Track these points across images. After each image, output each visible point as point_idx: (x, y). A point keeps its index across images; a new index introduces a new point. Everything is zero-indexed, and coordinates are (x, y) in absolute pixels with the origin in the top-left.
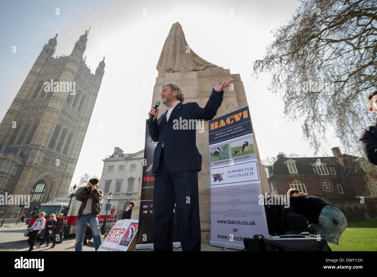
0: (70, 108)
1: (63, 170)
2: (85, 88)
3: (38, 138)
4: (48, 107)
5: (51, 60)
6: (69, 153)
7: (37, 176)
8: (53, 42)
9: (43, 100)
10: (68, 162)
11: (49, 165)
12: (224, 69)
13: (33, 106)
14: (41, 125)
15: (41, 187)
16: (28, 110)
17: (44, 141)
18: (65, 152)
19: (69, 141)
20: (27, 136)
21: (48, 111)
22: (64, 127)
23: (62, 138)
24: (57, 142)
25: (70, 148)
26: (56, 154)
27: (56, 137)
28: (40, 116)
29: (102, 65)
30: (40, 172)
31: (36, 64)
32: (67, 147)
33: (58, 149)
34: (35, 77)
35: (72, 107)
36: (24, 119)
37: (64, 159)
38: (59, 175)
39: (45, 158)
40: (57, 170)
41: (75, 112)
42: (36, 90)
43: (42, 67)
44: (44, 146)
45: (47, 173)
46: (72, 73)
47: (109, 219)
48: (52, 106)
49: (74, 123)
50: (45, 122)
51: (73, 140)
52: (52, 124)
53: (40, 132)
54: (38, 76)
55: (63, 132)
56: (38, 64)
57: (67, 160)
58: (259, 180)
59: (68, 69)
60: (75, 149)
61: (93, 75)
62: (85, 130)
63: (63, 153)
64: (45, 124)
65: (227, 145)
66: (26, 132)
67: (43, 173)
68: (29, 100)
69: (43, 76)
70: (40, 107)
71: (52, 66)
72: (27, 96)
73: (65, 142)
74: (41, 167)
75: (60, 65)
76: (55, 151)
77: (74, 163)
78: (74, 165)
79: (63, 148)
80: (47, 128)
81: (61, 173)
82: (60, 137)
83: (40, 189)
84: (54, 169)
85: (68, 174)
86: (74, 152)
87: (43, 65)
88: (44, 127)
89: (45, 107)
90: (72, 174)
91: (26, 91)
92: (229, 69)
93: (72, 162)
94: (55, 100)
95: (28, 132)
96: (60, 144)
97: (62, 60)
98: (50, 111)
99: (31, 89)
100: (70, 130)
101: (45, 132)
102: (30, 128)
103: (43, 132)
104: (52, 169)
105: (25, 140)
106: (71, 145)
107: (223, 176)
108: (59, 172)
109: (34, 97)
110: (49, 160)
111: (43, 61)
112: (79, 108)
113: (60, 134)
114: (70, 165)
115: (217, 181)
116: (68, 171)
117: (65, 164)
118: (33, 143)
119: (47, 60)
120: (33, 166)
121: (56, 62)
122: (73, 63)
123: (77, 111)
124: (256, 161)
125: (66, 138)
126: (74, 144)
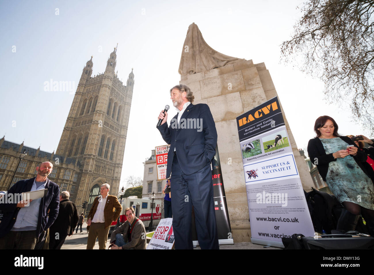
0: (110, 119)
1: (112, 174)
2: (120, 99)
3: (89, 149)
4: (93, 121)
5: (90, 79)
6: (114, 159)
7: (93, 181)
8: (90, 64)
9: (89, 115)
10: (115, 167)
11: (101, 171)
12: (246, 60)
13: (82, 122)
14: (90, 137)
15: (97, 190)
16: (78, 126)
17: (94, 150)
18: (111, 158)
19: (113, 148)
20: (80, 148)
21: (93, 124)
22: (108, 136)
23: (108, 146)
24: (104, 150)
25: (115, 155)
26: (104, 161)
27: (103, 146)
28: (88, 130)
29: (131, 76)
30: (94, 177)
31: (80, 85)
32: (113, 153)
33: (106, 157)
34: (80, 96)
35: (112, 118)
36: (77, 134)
37: (111, 164)
38: (109, 179)
39: (96, 165)
40: (107, 175)
41: (115, 122)
42: (82, 108)
43: (85, 87)
44: (94, 155)
45: (100, 178)
46: (108, 88)
47: (155, 217)
48: (96, 120)
49: (115, 132)
50: (92, 134)
51: (116, 146)
52: (98, 135)
53: (90, 143)
54: (82, 95)
55: (107, 141)
56: (81, 85)
57: (114, 165)
58: (298, 174)
59: (104, 85)
60: (119, 155)
61: (125, 87)
62: (124, 137)
63: (110, 159)
64: (93, 135)
65: (258, 141)
66: (80, 145)
67: (97, 178)
68: (78, 117)
69: (86, 95)
70: (87, 121)
71: (92, 84)
72: (76, 113)
73: (110, 149)
74: (95, 173)
75: (97, 83)
76: (103, 158)
77: (120, 168)
78: (120, 169)
79: (109, 155)
80: (95, 139)
81: (110, 177)
82: (106, 145)
83: (96, 192)
84: (104, 174)
85: (116, 177)
86: (119, 157)
87: (85, 85)
88: (92, 138)
89: (91, 121)
90: (120, 178)
91: (75, 110)
92: (252, 60)
93: (118, 167)
94: (98, 114)
95: (81, 144)
96: (107, 152)
97: (99, 78)
98: (95, 124)
99: (79, 107)
100: (113, 139)
101: (94, 143)
102: (82, 140)
103: (92, 143)
104: (103, 174)
105: (80, 151)
106: (115, 152)
107: (257, 173)
108: (109, 177)
109: (82, 114)
110: (100, 167)
111: (84, 82)
112: (118, 118)
113: (106, 143)
114: (116, 170)
115: (252, 177)
116: (115, 175)
117: (113, 168)
118: (86, 154)
119: (87, 80)
120: (88, 173)
121: (95, 81)
122: (108, 79)
123: (116, 121)
124: (292, 155)
125: (111, 146)
126: (117, 151)
